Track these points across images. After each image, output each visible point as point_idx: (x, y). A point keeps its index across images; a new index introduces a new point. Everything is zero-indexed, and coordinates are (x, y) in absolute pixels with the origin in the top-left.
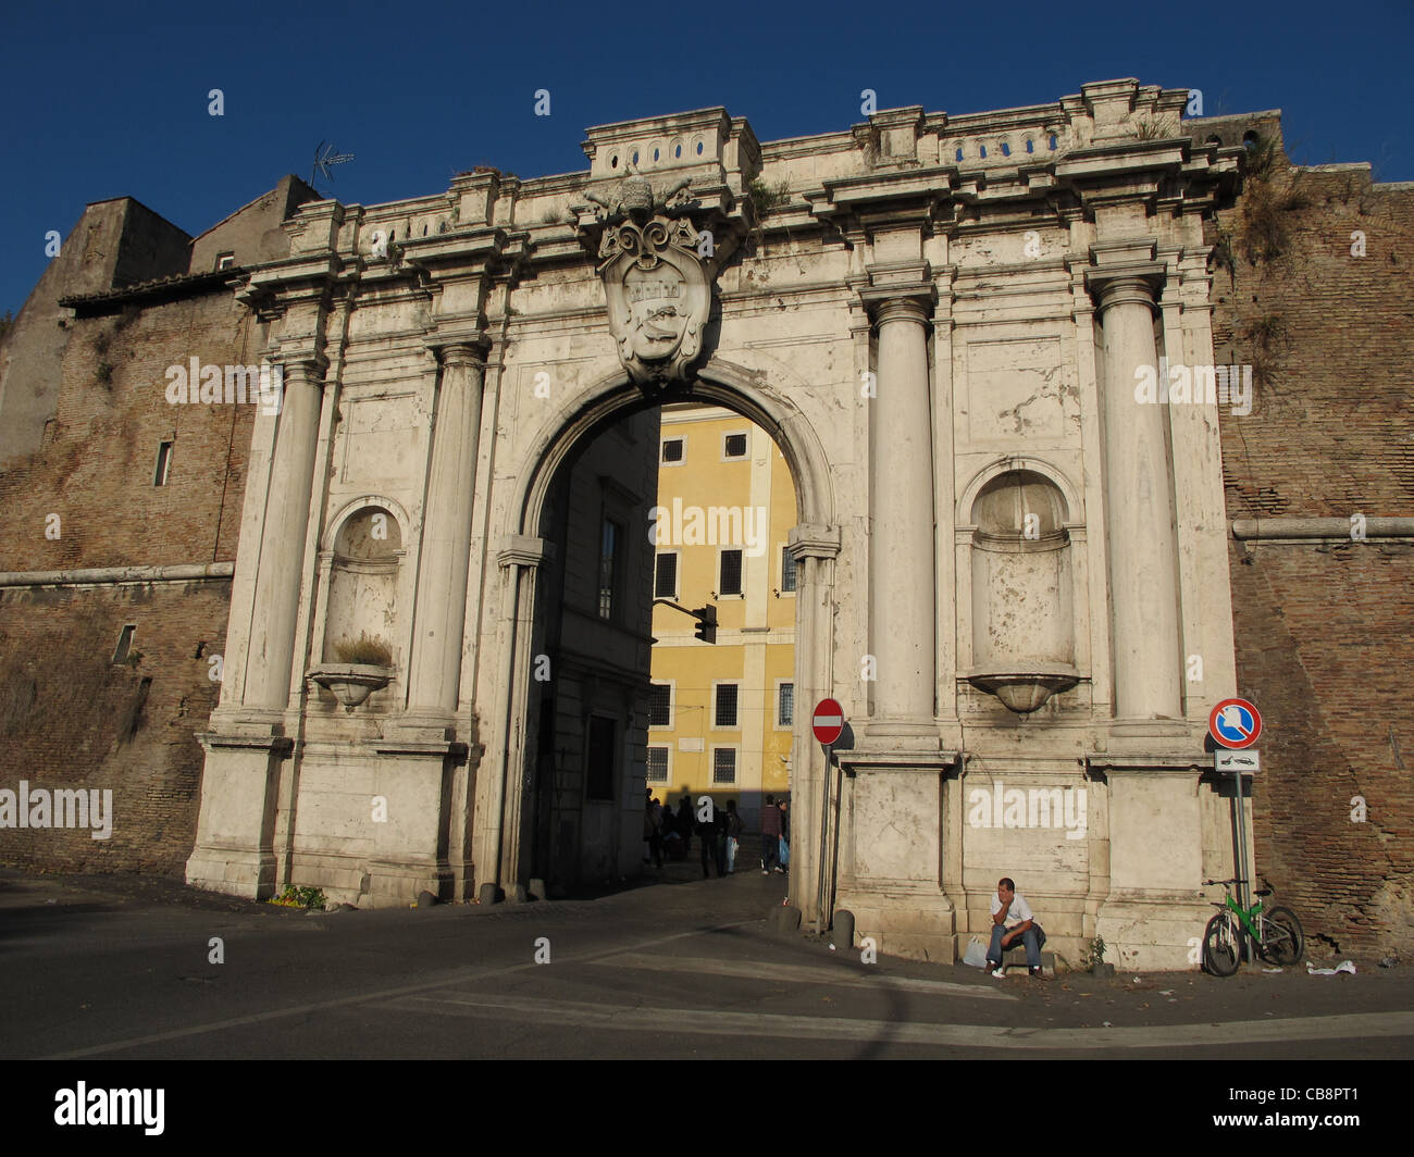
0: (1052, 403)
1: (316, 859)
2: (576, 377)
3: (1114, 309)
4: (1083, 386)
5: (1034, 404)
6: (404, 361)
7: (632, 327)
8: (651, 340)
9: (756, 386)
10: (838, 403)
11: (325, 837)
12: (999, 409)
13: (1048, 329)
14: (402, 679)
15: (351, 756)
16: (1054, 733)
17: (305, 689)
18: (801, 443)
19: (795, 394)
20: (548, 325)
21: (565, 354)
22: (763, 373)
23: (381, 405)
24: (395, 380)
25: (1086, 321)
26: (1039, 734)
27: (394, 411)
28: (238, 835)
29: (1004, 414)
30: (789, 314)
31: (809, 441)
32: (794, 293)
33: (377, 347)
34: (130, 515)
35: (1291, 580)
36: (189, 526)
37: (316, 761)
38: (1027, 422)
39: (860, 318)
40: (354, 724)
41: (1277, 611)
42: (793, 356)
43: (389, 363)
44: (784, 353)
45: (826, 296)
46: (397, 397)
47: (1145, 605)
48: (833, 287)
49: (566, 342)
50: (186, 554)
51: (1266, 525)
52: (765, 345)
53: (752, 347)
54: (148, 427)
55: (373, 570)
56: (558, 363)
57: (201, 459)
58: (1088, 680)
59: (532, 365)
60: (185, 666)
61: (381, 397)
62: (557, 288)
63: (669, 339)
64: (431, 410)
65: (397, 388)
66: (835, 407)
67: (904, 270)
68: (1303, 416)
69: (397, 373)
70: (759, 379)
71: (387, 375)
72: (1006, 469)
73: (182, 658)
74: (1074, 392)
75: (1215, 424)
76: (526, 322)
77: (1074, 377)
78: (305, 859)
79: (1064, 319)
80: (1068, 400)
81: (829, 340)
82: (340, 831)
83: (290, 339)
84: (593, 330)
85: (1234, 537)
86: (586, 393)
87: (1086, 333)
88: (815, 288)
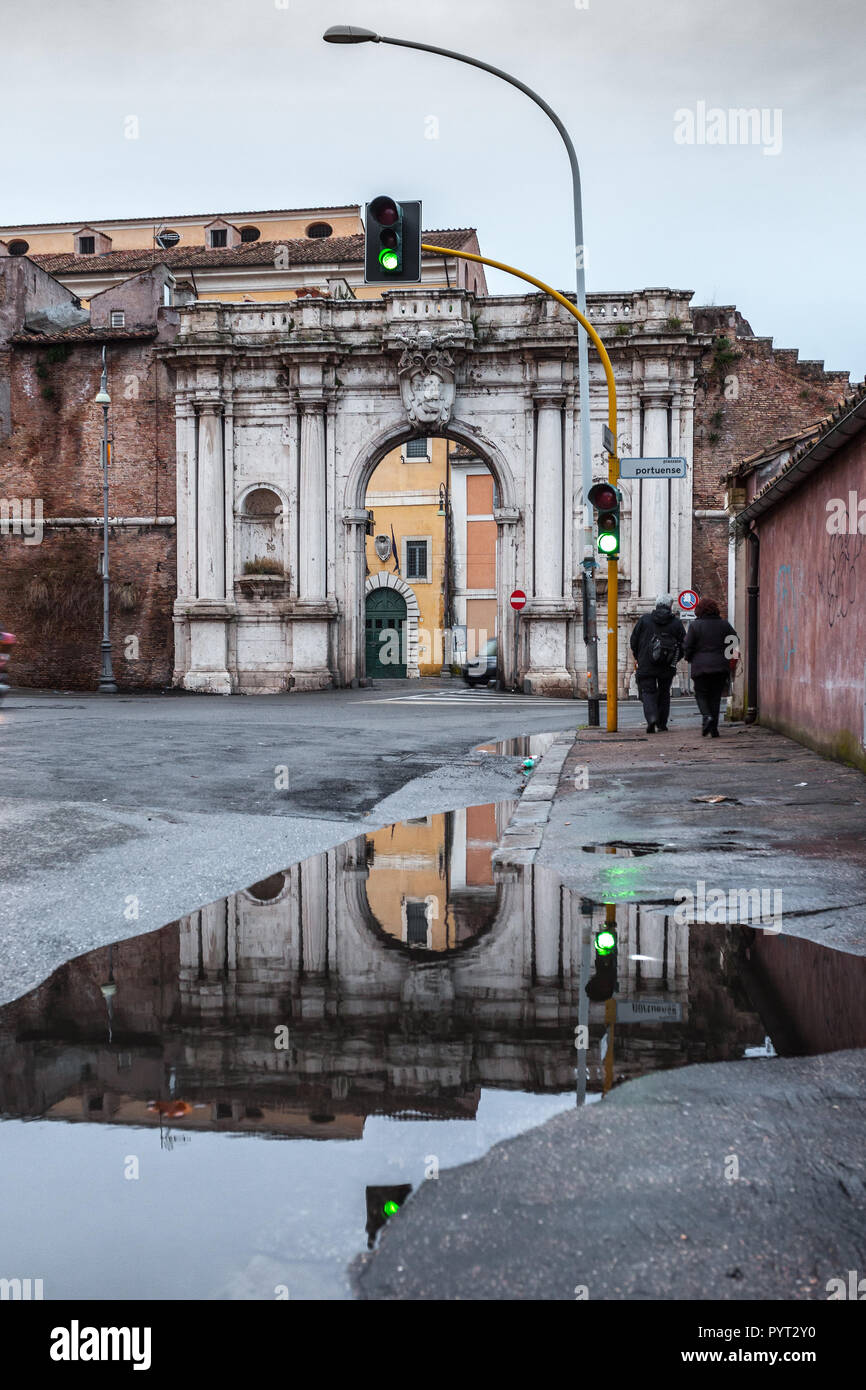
0: (618, 451)
1: (253, 674)
2: (378, 423)
3: (650, 410)
4: (633, 446)
6: (274, 406)
7: (415, 404)
8: (426, 412)
9: (477, 436)
10: (517, 446)
11: (256, 663)
12: (594, 453)
14: (294, 582)
15: (267, 622)
17: (235, 588)
18: (501, 467)
19: (496, 441)
20: (360, 393)
21: (371, 410)
22: (479, 428)
23: (261, 430)
24: (269, 417)
25: (636, 413)
27: (271, 435)
28: (211, 664)
29: (596, 456)
30: (492, 398)
31: (504, 467)
32: (496, 387)
33: (254, 395)
34: (87, 485)
35: (717, 538)
36: (133, 493)
37: (245, 625)
39: (529, 405)
40: (268, 606)
41: (711, 551)
42: (494, 419)
43: (264, 406)
44: (490, 418)
45: (512, 390)
46: (270, 426)
47: (654, 549)
48: (515, 386)
49: (371, 403)
50: (135, 511)
51: (709, 513)
52: (480, 413)
53: (473, 414)
54: (90, 430)
55: (258, 521)
56: (367, 414)
57: (136, 453)
58: (630, 581)
59: (352, 414)
60: (152, 576)
61: (260, 426)
62: (363, 370)
63: (435, 412)
64: (296, 436)
65: (271, 421)
66: (516, 449)
67: (553, 383)
68: (730, 462)
69: (269, 413)
70: (478, 432)
71: (262, 413)
73: (149, 572)
74: (629, 447)
75: (691, 465)
76: (348, 390)
77: (630, 439)
78: (245, 674)
79: (627, 410)
80: (626, 451)
81: (512, 412)
82: (264, 659)
83: (203, 389)
84: (389, 398)
85: (695, 518)
86: (386, 433)
87: (636, 419)
88: (506, 385)
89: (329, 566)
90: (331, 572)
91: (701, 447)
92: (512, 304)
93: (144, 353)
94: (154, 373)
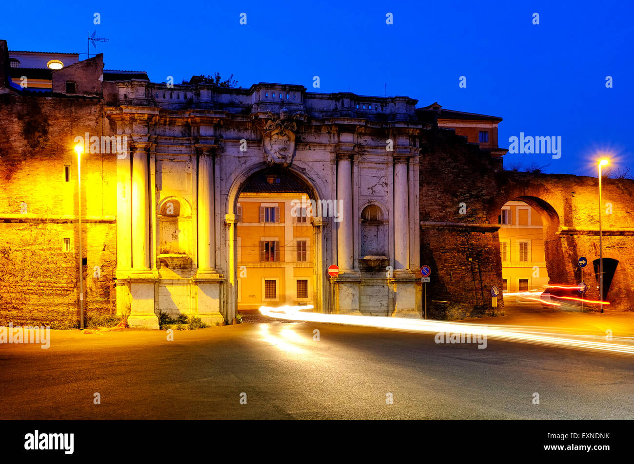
0: (381, 186)
2: (246, 163)
3: (398, 164)
4: (389, 184)
5: (376, 187)
6: (181, 148)
9: (304, 174)
11: (171, 309)
12: (368, 187)
13: (381, 166)
15: (178, 283)
16: (381, 273)
17: (157, 263)
19: (314, 177)
20: (235, 143)
21: (241, 154)
22: (305, 169)
23: (172, 164)
24: (178, 155)
25: (391, 165)
26: (377, 273)
27: (178, 166)
28: (144, 311)
29: (369, 189)
30: (312, 152)
32: (314, 145)
33: (168, 141)
34: (53, 193)
35: (431, 237)
37: (164, 285)
38: (375, 191)
39: (333, 156)
40: (178, 273)
41: (429, 244)
42: (313, 165)
43: (174, 148)
44: (311, 164)
45: (323, 148)
46: (178, 161)
48: (325, 145)
51: (428, 223)
52: (305, 160)
53: (302, 161)
54: (55, 157)
55: (167, 220)
56: (239, 157)
58: (389, 260)
59: (230, 157)
60: (100, 253)
61: (172, 160)
62: (236, 131)
64: (196, 168)
65: (178, 158)
66: (325, 182)
67: (349, 145)
68: (436, 195)
69: (178, 152)
70: (304, 171)
71: (173, 152)
72: (370, 204)
73: (98, 250)
74: (387, 184)
75: (418, 196)
76: (227, 141)
77: (387, 180)
79: (385, 164)
80: (385, 186)
81: (323, 161)
83: (138, 135)
84: (250, 147)
85: (421, 226)
86: (251, 169)
87: (391, 169)
88: (320, 144)
89: (217, 249)
90: (218, 252)
91: (423, 186)
92: (321, 99)
93: (93, 109)
94: (100, 123)
